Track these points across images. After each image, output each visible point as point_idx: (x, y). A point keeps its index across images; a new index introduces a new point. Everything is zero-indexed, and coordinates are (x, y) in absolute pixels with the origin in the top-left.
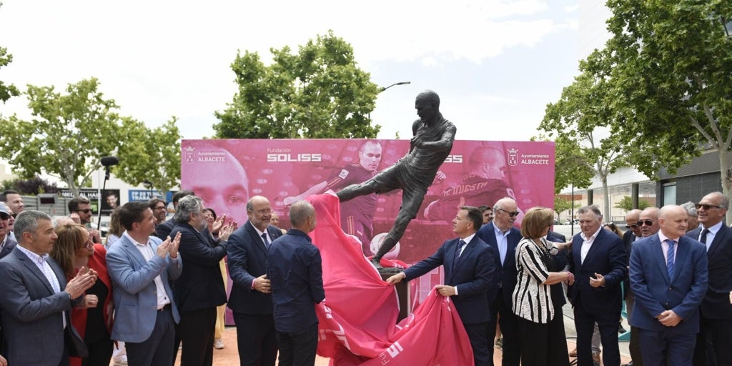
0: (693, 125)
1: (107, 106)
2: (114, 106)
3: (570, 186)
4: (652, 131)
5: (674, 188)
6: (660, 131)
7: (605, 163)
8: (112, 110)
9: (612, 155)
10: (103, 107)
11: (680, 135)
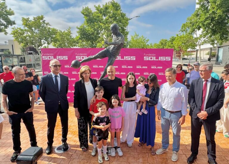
0: (228, 30)
1: (47, 25)
2: (49, 25)
3: (190, 49)
4: (214, 32)
5: (222, 49)
6: (217, 32)
7: (200, 41)
8: (49, 26)
9: (203, 39)
10: (45, 25)
11: (223, 34)
